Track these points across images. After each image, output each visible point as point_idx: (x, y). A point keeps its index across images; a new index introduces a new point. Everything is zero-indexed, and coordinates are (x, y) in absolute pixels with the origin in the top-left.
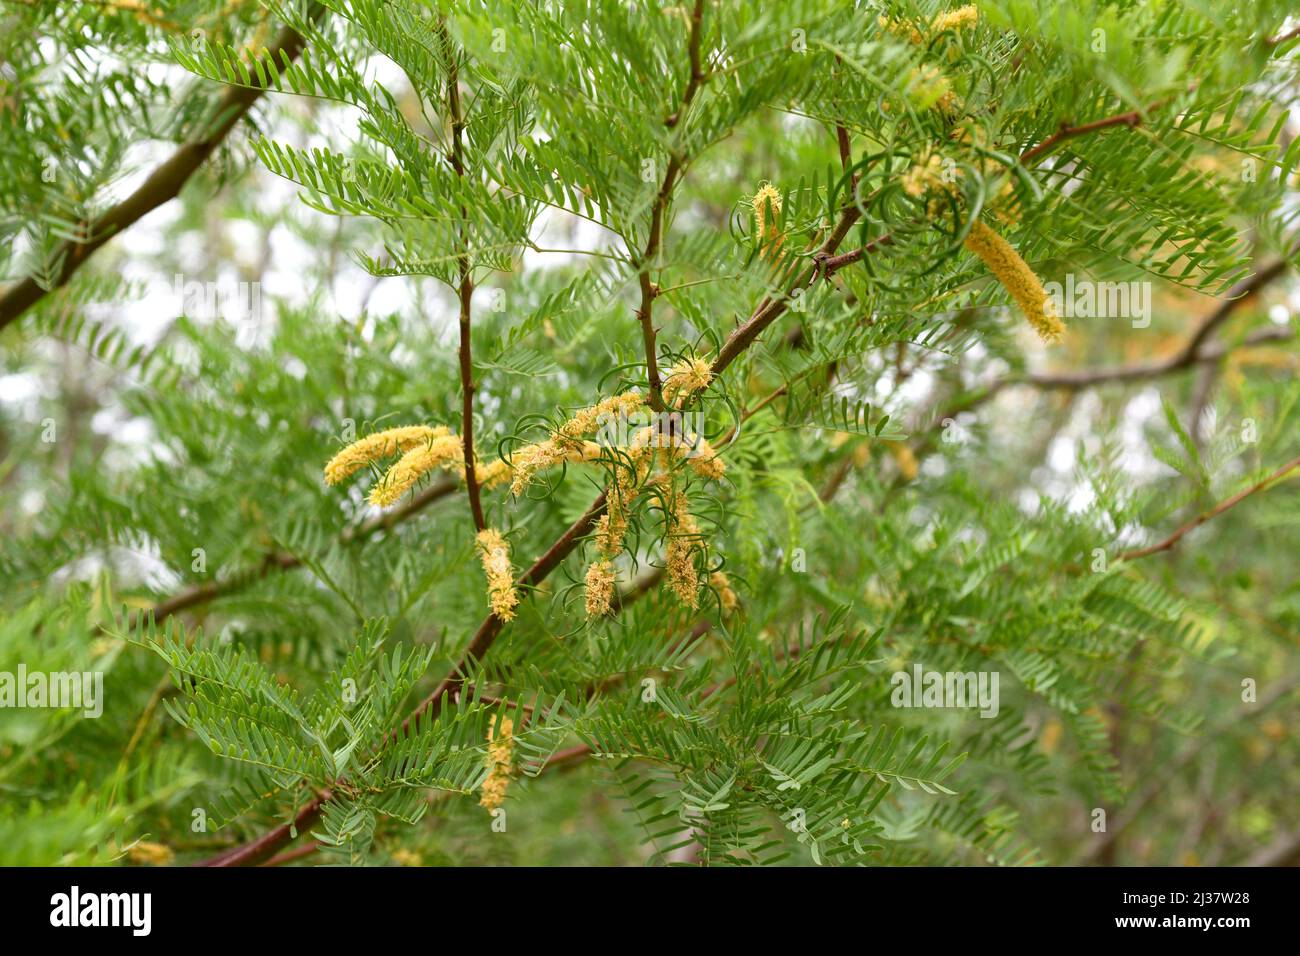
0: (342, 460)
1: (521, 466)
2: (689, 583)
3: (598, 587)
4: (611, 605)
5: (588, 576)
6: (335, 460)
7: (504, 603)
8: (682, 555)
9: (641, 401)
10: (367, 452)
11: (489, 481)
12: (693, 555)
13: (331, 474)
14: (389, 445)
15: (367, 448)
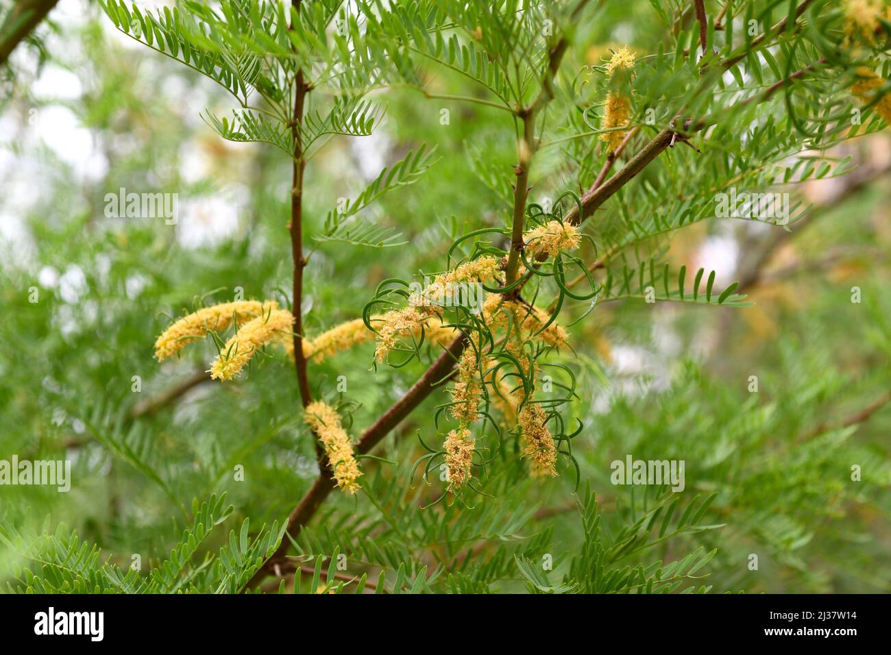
0: (173, 335)
1: (386, 333)
2: (548, 449)
3: (459, 455)
4: (473, 474)
5: (447, 444)
6: (166, 335)
7: (349, 474)
8: (539, 421)
9: (497, 266)
10: (198, 327)
11: (316, 354)
12: (552, 422)
13: (162, 349)
14: (221, 318)
15: (198, 322)
